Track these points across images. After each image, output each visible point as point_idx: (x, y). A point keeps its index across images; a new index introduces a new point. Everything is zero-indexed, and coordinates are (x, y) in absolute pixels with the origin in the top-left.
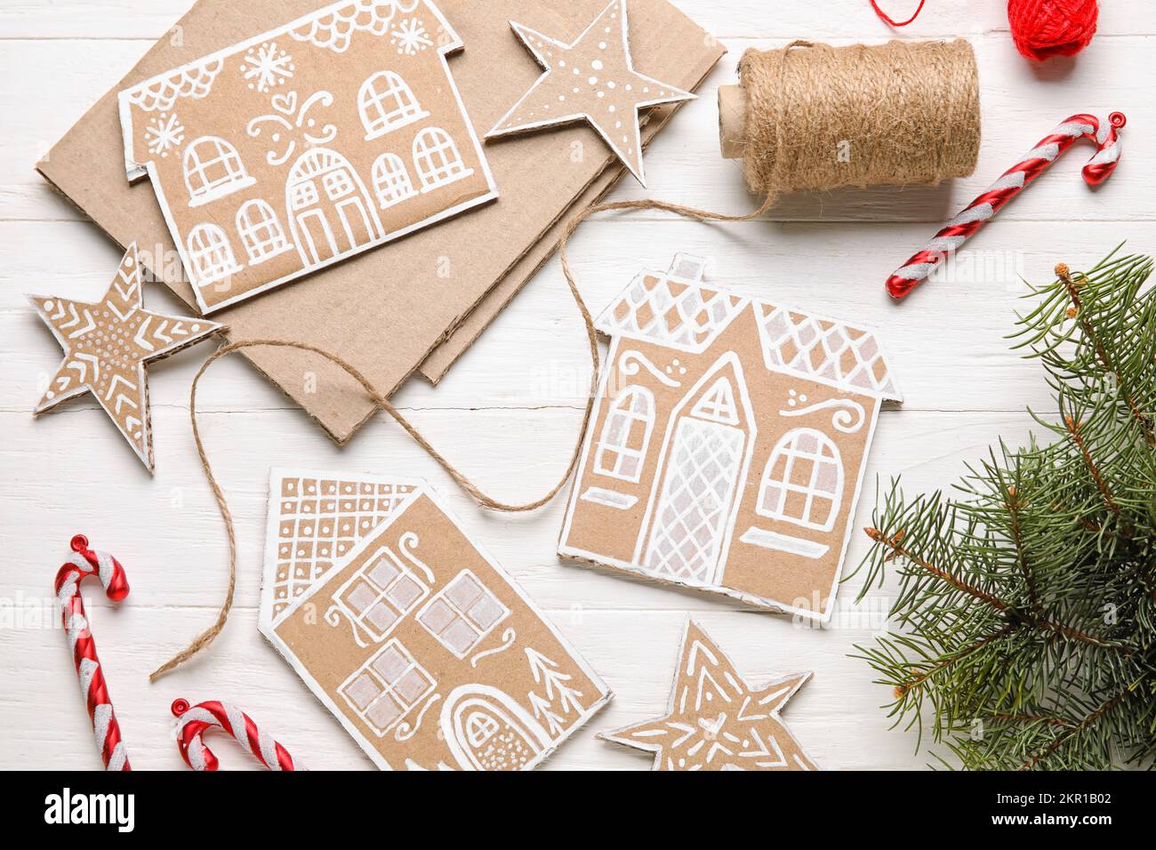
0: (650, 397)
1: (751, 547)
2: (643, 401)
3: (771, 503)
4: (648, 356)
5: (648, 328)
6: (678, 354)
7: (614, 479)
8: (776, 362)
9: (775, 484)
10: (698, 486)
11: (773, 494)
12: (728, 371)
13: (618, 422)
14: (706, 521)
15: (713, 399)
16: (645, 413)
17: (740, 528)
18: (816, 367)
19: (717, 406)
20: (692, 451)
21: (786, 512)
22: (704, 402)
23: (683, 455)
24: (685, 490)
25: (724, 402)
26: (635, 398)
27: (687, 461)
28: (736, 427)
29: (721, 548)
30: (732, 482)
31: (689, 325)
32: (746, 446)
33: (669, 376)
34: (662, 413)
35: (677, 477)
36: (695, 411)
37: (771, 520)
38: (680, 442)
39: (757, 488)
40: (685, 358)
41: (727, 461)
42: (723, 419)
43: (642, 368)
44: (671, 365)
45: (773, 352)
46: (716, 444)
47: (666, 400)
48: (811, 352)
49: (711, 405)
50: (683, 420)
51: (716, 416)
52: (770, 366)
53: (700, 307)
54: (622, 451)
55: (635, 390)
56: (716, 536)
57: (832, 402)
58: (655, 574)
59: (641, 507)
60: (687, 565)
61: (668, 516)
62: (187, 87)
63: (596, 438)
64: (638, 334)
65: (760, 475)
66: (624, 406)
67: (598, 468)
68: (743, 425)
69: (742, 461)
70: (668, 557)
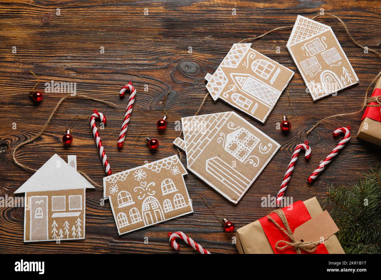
1: (274, 83)
2: (235, 95)
3: (266, 76)
4: (226, 91)
5: (219, 90)
6: (227, 85)
7: (251, 106)
8: (235, 66)
9: (262, 74)
10: (258, 90)
11: (264, 75)
12: (234, 76)
13: (238, 102)
14: (266, 90)
15: (239, 81)
16: (238, 96)
17: (269, 84)
18: (239, 58)
19: (241, 80)
20: (249, 88)
21: (269, 74)
22: (239, 83)
23: (250, 91)
24: (258, 92)
26: (234, 97)
29: (272, 89)
30: (258, 82)
31: (221, 81)
33: (232, 88)
34: (239, 92)
35: (254, 93)
36: (241, 85)
37: (269, 77)
38: (247, 90)
39: (261, 78)
40: (228, 84)
41: (254, 82)
42: (244, 80)
43: (228, 93)
44: (229, 87)
45: (233, 66)
46: (249, 83)
48: (235, 58)
49: (240, 82)
50: (242, 88)
52: (236, 67)
53: (218, 77)
54: (245, 103)
55: (232, 96)
56: (270, 89)
57: (248, 57)
58: (274, 104)
59: (258, 103)
60: (274, 97)
61: (262, 98)
62: (120, 178)
63: (240, 107)
64: (220, 92)
65: (259, 76)
66: (235, 99)
67: (247, 109)
68: (247, 77)
69: (255, 79)
70: (271, 100)
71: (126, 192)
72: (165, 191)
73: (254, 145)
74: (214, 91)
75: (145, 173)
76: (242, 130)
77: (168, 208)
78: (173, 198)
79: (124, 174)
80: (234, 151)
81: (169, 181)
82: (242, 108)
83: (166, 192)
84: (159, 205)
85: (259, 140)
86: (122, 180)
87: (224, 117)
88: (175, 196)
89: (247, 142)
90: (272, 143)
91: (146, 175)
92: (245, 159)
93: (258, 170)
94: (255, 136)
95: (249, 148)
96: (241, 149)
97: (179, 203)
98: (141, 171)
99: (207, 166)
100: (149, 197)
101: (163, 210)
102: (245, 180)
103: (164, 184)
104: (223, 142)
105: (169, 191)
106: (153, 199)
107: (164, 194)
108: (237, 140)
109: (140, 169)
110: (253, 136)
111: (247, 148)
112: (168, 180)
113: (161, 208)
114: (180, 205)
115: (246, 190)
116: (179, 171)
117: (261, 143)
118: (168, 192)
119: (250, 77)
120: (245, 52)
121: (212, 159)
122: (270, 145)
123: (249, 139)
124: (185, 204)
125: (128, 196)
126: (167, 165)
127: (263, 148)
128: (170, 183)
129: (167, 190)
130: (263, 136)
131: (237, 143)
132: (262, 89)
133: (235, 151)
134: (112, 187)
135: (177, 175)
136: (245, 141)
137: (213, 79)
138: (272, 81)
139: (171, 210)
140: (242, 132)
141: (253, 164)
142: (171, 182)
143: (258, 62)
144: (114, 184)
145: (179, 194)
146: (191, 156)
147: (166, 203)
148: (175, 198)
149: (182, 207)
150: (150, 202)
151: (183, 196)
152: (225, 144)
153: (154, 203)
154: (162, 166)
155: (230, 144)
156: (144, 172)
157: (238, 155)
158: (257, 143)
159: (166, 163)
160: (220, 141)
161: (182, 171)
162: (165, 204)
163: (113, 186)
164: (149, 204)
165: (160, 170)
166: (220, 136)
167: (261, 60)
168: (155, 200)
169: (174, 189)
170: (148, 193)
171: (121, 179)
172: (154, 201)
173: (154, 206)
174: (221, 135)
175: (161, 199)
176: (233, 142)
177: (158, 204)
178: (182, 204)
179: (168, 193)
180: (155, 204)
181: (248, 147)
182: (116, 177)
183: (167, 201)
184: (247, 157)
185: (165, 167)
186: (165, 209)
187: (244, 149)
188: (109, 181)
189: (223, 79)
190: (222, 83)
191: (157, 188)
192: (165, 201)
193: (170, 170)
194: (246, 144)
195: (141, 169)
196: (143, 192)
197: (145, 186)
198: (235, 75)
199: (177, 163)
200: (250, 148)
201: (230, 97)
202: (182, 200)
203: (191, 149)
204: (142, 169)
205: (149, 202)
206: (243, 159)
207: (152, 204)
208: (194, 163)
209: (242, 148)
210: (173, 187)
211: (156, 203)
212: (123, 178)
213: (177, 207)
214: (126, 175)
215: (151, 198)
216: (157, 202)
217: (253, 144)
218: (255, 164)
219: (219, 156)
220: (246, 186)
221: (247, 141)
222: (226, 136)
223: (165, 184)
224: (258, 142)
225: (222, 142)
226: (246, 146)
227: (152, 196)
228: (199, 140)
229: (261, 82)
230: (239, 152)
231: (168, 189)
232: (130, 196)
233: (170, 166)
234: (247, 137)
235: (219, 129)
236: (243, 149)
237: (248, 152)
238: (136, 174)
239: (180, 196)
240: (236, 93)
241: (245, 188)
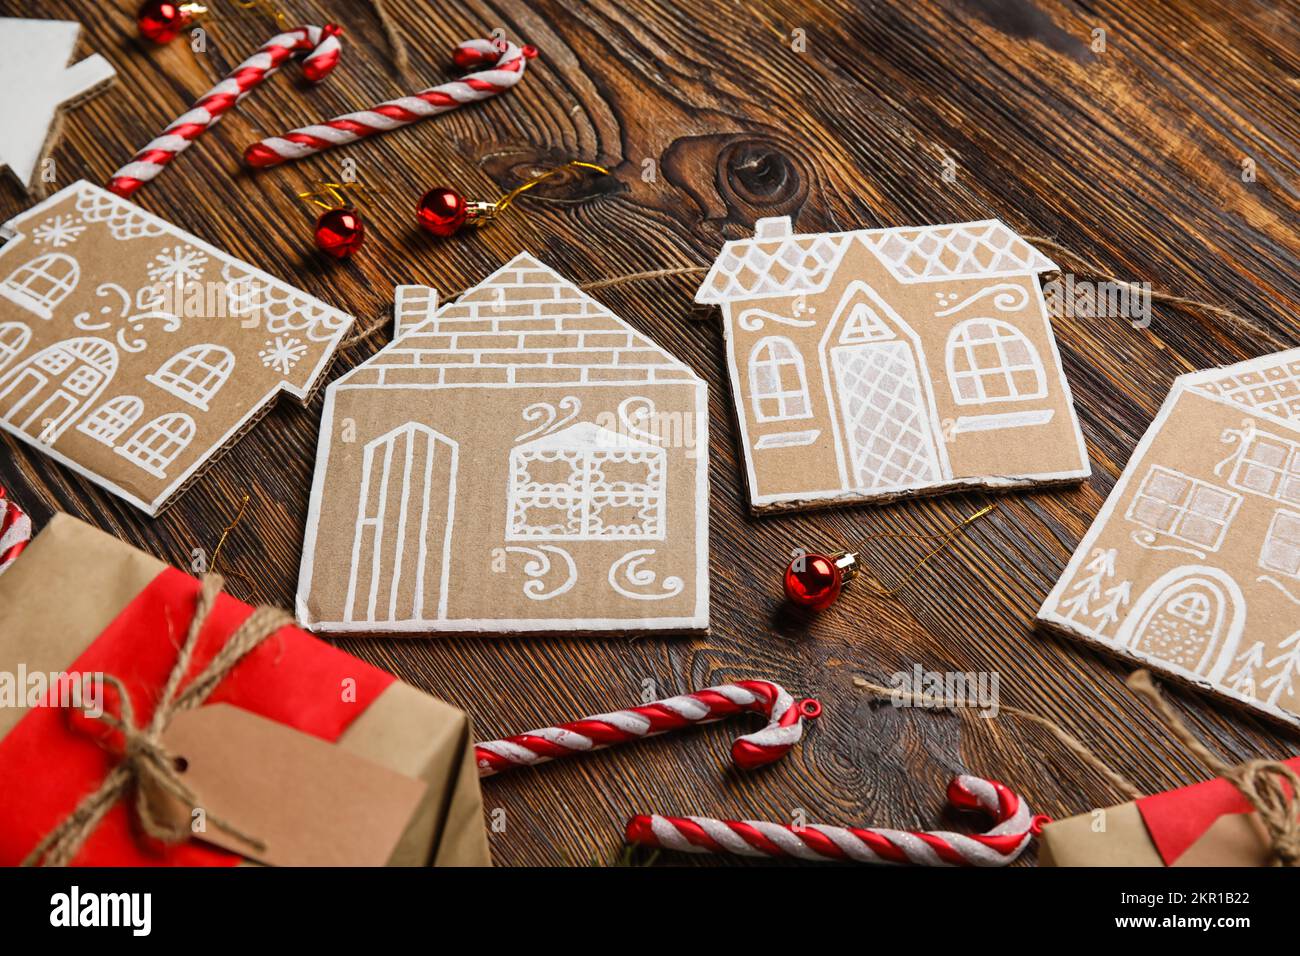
0: (788, 343)
1: (969, 435)
2: (782, 348)
3: (968, 392)
4: (767, 309)
5: (756, 288)
6: (798, 299)
7: (784, 421)
8: (907, 276)
9: (964, 374)
10: (881, 401)
11: (966, 384)
12: (860, 297)
13: (762, 374)
14: (905, 428)
15: (858, 324)
16: (789, 356)
17: (947, 422)
18: (952, 268)
20: (859, 373)
21: (989, 395)
22: (849, 327)
23: (850, 380)
24: (868, 408)
25: (870, 323)
26: (771, 347)
27: (857, 383)
28: (894, 340)
29: (935, 445)
30: (916, 386)
31: (799, 271)
32: (914, 352)
33: (800, 319)
34: (809, 355)
35: (853, 400)
36: (843, 339)
37: (977, 405)
38: (841, 369)
39: (947, 383)
40: (809, 300)
41: (901, 370)
42: (877, 338)
43: (767, 321)
44: (797, 310)
45: (899, 269)
46: (881, 360)
47: (807, 342)
48: (940, 258)
49: (857, 330)
50: (834, 351)
51: (868, 337)
52: (903, 280)
53: (803, 255)
54: (781, 395)
55: (767, 341)
56: (925, 438)
57: (986, 291)
58: (875, 491)
59: (826, 438)
60: (906, 472)
61: (861, 436)
62: (120, 222)
63: (745, 393)
64: (748, 295)
65: (943, 372)
66: (763, 357)
67: (761, 418)
68: (901, 336)
69: (917, 366)
70: (880, 471)
72: (171, 375)
73: (625, 533)
74: (732, 275)
75: (198, 277)
76: (650, 456)
77: (103, 424)
78: (159, 415)
79: (144, 226)
80: (534, 484)
81: (224, 362)
82: (748, 404)
83: (170, 380)
84: (95, 390)
85: (661, 534)
86: (114, 232)
87: (651, 368)
88: (173, 417)
89: (611, 501)
90: (690, 585)
91: (191, 285)
92: (530, 537)
93: (520, 614)
94: (668, 510)
95: (593, 522)
96: (562, 501)
97: (155, 446)
98: (197, 262)
99: (390, 438)
100: (107, 344)
101: (85, 416)
102: (432, 594)
104: (541, 428)
105: (181, 385)
106: (109, 359)
107: (155, 379)
108: (593, 466)
109: (201, 254)
110: (661, 506)
112: (223, 355)
113: (89, 404)
114: (149, 451)
115: (393, 625)
116: (293, 365)
117: (653, 551)
118: (175, 383)
119: (912, 347)
120: (999, 269)
121: (433, 435)
122: (673, 584)
123: (631, 502)
124: (162, 467)
125: (61, 284)
126: (286, 317)
127: (637, 569)
130: (691, 538)
131: (578, 472)
132: (901, 413)
133: (539, 487)
134: (64, 222)
135: (271, 369)
136: (611, 495)
137: (777, 245)
138: (968, 424)
139: (102, 439)
140: (643, 458)
141: (530, 578)
142: (223, 372)
143: (1001, 334)
144: (78, 221)
145: (189, 422)
146: (391, 366)
147: (121, 407)
148: (165, 421)
149: (146, 465)
150: (89, 360)
151: (195, 438)
152: (538, 436)
153: (90, 372)
154: (267, 306)
155: (551, 454)
156: (201, 270)
157: (529, 504)
158: (638, 537)
159: (293, 309)
160: (536, 415)
161: (299, 375)
162: (114, 407)
163: (70, 222)
166: (556, 403)
167: (1018, 335)
168: (109, 367)
169: (200, 396)
170: (123, 331)
171: (116, 228)
173: (83, 380)
174: (564, 404)
175: (130, 378)
176: (572, 455)
178: (154, 455)
179: (171, 387)
180: (91, 378)
181: (593, 517)
182: (114, 211)
183: (133, 403)
184: (544, 543)
185: (273, 318)
186: (93, 418)
187: (573, 509)
188: (80, 202)
190: (791, 281)
191: (163, 346)
192: (128, 399)
193: (273, 337)
194: (603, 504)
195: (206, 255)
196: (113, 317)
197: (145, 307)
198: (867, 298)
199: (318, 340)
200: (598, 528)
201: (758, 335)
202: (174, 446)
203: (418, 352)
204: (205, 260)
205: (83, 357)
206: (523, 532)
207: (83, 368)
208: (369, 392)
209: (570, 500)
210: (208, 387)
211: (98, 377)
212: (128, 231)
213: (132, 449)
214: (145, 233)
215: (106, 352)
217: (622, 527)
218: (541, 586)
219: (469, 448)
220: (410, 616)
221: (620, 499)
222: (577, 419)
223: (202, 356)
224: (647, 536)
225: (535, 424)
226: (592, 509)
227: (120, 349)
228: (477, 353)
229: (924, 395)
230: (545, 500)
231: (189, 377)
232: (70, 289)
233: (289, 326)
234: (636, 489)
235: (584, 381)
236: (569, 505)
237: (568, 530)
238: (172, 254)
239: (188, 430)
240: (797, 344)
241: (398, 619)
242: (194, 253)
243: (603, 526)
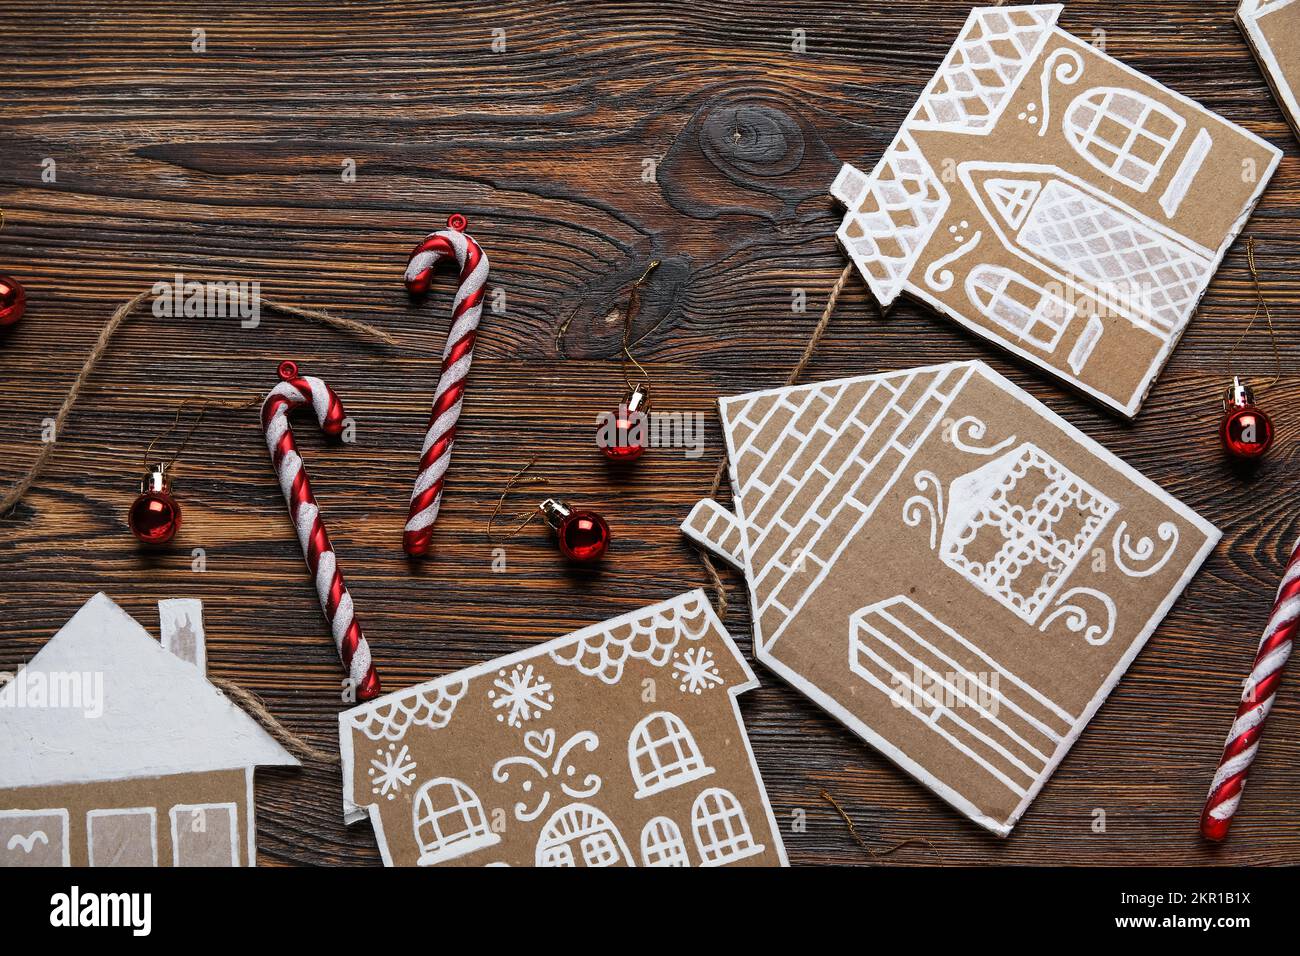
0: (983, 268)
1: (1182, 208)
2: (987, 277)
3: (1139, 175)
4: (936, 258)
5: (906, 249)
6: (944, 225)
7: (1066, 333)
8: (983, 124)
9: (1118, 163)
10: (1099, 245)
11: (1128, 168)
12: (979, 177)
13: (1003, 312)
14: (1139, 248)
15: (1006, 201)
16: (1000, 278)
17: (1157, 214)
18: (1000, 84)
19: (1015, 199)
20: (1058, 240)
21: (1153, 161)
22: (1006, 212)
23: (1059, 251)
24: (1099, 260)
25: (1012, 191)
26: (980, 284)
27: (1067, 249)
28: (1043, 187)
29: (1173, 240)
30: (1102, 208)
31: (916, 202)
32: (1067, 182)
33: (967, 239)
34: (1006, 260)
35: (1082, 265)
36: (1014, 225)
37: (1156, 179)
38: (1044, 250)
39: (1116, 183)
40: (951, 218)
41: (1079, 207)
42: (1031, 198)
43: (949, 267)
44: (955, 235)
45: (971, 124)
46: (1056, 213)
47: (992, 252)
48: (982, 84)
49: (1011, 207)
50: (1020, 240)
51: (1026, 204)
52: (985, 131)
53: (896, 185)
54: (1035, 316)
55: (971, 283)
56: (1159, 242)
57: (1045, 78)
58: (1184, 319)
60: (1184, 282)
62: (423, 713)
63: (1013, 339)
64: (910, 261)
65: (1103, 176)
66: (986, 298)
67: (1049, 348)
68: (1044, 179)
69: (1084, 191)
70: (1169, 300)
71: (455, 783)
72: (649, 777)
73: (1090, 533)
74: (877, 256)
75: (547, 686)
76: (1026, 457)
77: (664, 863)
78: (690, 812)
79: (443, 694)
80: (990, 565)
81: (669, 725)
82: (1024, 345)
83: (655, 780)
84: (618, 848)
85: (1114, 507)
86: (433, 725)
87: (932, 391)
88: (700, 802)
89: (1050, 519)
90: (1177, 519)
91: (551, 698)
92: (1041, 605)
93: (1112, 662)
94: (1091, 483)
95: (1062, 548)
96: (1023, 556)
97: (722, 835)
98: (528, 676)
99: (855, 645)
100: (571, 809)
102: (1048, 716)
103: (641, 743)
104: (934, 521)
105: (668, 775)
106: (590, 817)
107: (643, 792)
108: (1004, 508)
109: (520, 667)
110: (1083, 485)
111: (1053, 549)
112: (659, 722)
113: (631, 862)
114: (724, 843)
115: (1051, 763)
116: (716, 671)
117: (1124, 525)
118: (662, 778)
119: (1062, 180)
120: (1029, 50)
121: (878, 608)
122: (1166, 530)
123: (1063, 505)
124: (751, 842)
125: (463, 806)
126: (654, 643)
127: (1133, 547)
128: (672, 738)
129: (660, 771)
130: (1131, 486)
131: (1002, 524)
132: (1122, 240)
133: (995, 563)
134: (383, 760)
135: (706, 692)
136: (1044, 515)
137: (870, 197)
138: (1171, 201)
140: (1025, 466)
141: (1083, 631)
142: (679, 732)
143: (1099, 104)
144: (392, 747)
145: (717, 793)
146: (776, 591)
147: (656, 837)
148: (700, 811)
149: (738, 855)
150: (578, 833)
151: (739, 798)
152: (940, 528)
153: (594, 840)
154: (628, 651)
155: (967, 532)
156: (541, 679)
157: (1008, 583)
158: (1102, 525)
159: (651, 631)
160: (917, 515)
161: (733, 675)
162: (651, 843)
163: (388, 755)
164: (568, 843)
165: (620, 671)
166: (914, 491)
167: (1110, 92)
168: (600, 822)
169: (692, 767)
170: (564, 786)
171: (428, 721)
172: (595, 827)
173: (598, 852)
174: (922, 486)
175: (629, 815)
176: (979, 517)
177: (615, 841)
178: (732, 841)
179: (664, 784)
180: (601, 844)
181: (1057, 544)
182: (405, 710)
183: (659, 825)
184: (1056, 598)
185: (647, 655)
187: (1037, 553)
188: (368, 733)
189: (924, 191)
190: (920, 216)
191: (610, 762)
192: (650, 827)
193: (669, 667)
194: (1049, 527)
195: (525, 664)
196: (541, 785)
197: (550, 751)
198: (982, 172)
199: (702, 633)
200: (1070, 548)
201: (959, 284)
202: (735, 820)
203: (774, 561)
204: (530, 668)
205: (569, 836)
206: (1033, 606)
207: (584, 844)
208: (790, 629)
209: (1027, 549)
210: (688, 754)
211: (605, 837)
212: (440, 712)
213: (711, 855)
214: (454, 700)
215: (579, 814)
216: (609, 832)
217: (1084, 529)
218: (1097, 629)
219: (913, 590)
220: (1054, 745)
221: (1054, 512)
222: (946, 487)
223: (647, 738)
224: (1107, 517)
225: (926, 522)
226: (1049, 539)
227: (585, 800)
228: (811, 514)
229: (1116, 208)
230: (1012, 568)
231: (664, 763)
232: (476, 802)
233: (668, 648)
234: (1053, 492)
235: (909, 453)
236: (1031, 553)
237: (1056, 571)
238: (500, 692)
239: (725, 800)
240: (992, 262)
241: (1049, 756)
242: (515, 673)
243: (1072, 543)
